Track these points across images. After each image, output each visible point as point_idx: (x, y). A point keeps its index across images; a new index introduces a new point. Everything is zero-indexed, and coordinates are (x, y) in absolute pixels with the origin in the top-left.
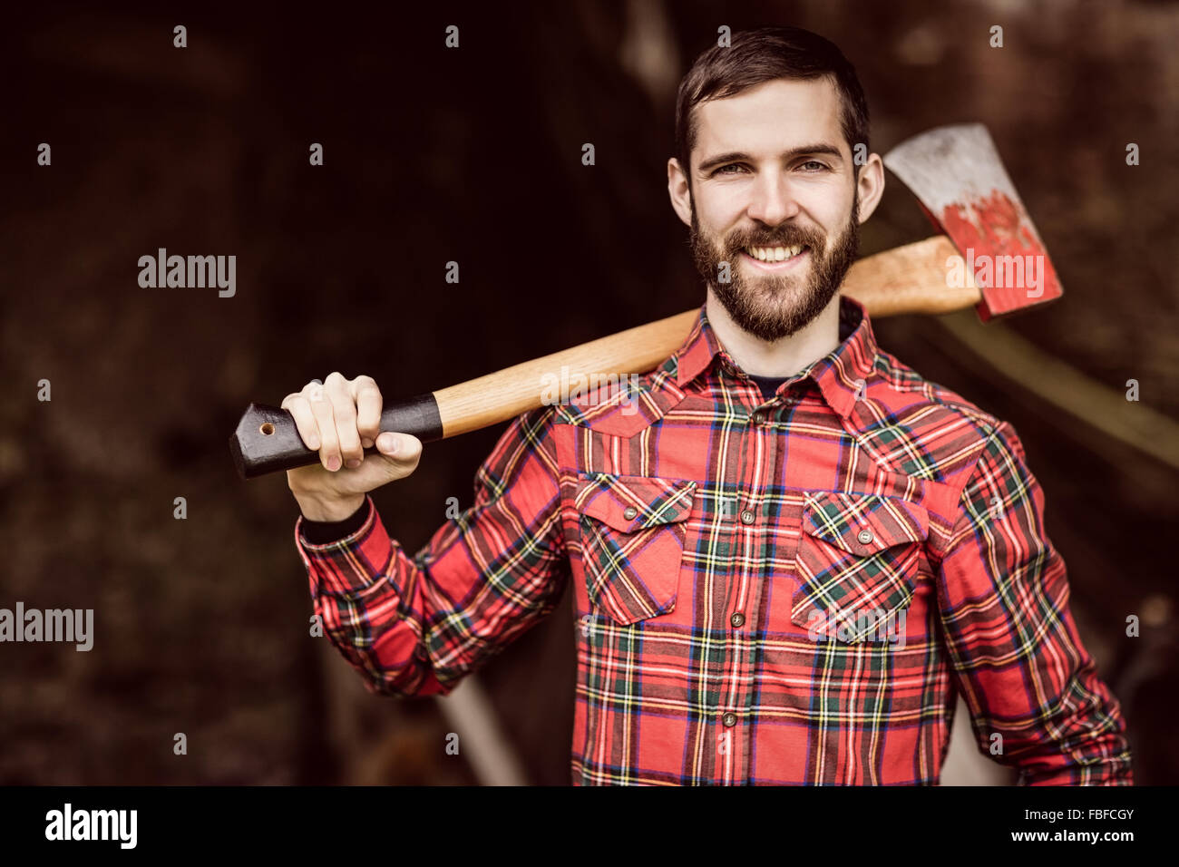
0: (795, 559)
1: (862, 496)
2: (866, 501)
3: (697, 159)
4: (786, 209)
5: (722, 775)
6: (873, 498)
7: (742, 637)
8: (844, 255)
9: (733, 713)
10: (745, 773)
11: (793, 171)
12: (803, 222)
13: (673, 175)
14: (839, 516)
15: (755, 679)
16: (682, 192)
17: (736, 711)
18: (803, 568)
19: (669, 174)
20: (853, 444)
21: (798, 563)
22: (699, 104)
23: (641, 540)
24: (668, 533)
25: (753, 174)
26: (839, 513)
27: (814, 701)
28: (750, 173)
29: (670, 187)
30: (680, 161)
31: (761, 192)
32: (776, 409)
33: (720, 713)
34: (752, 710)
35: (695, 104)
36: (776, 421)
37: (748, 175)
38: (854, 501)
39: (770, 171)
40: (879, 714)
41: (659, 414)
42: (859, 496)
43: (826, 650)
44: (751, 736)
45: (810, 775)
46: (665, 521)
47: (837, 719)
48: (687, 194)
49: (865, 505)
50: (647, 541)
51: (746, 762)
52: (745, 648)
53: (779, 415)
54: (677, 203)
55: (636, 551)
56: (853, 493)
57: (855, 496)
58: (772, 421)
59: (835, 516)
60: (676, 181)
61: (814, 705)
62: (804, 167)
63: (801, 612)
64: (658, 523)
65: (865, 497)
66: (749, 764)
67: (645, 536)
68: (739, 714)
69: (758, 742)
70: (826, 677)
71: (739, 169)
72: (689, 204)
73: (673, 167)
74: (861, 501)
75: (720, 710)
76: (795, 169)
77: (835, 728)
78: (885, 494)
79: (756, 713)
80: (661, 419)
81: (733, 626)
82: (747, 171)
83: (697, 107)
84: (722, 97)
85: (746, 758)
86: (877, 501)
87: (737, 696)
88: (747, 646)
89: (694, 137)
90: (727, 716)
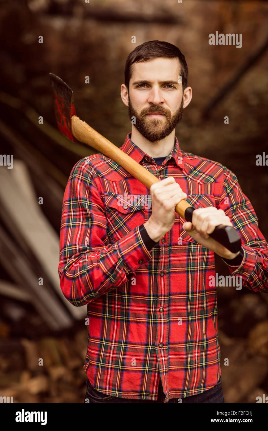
0: (180, 218)
1: (196, 195)
2: (197, 197)
3: (131, 82)
4: (161, 100)
5: (161, 292)
6: (199, 196)
7: (165, 247)
8: (177, 118)
9: (163, 272)
10: (168, 291)
11: (163, 88)
12: (165, 106)
13: (122, 90)
14: (191, 202)
15: (170, 260)
16: (125, 95)
17: (164, 271)
18: (182, 221)
19: (121, 89)
20: (188, 179)
21: (181, 219)
22: (134, 64)
23: (130, 216)
24: (139, 214)
25: (150, 88)
26: (191, 201)
27: (188, 264)
28: (149, 87)
29: (121, 94)
30: (126, 84)
31: (153, 94)
32: (163, 170)
33: (160, 272)
34: (169, 270)
35: (132, 64)
36: (164, 174)
37: (148, 88)
38: (194, 197)
39: (156, 87)
40: (204, 266)
41: (126, 175)
42: (195, 195)
43: (190, 247)
44: (169, 279)
45: (187, 289)
46: (139, 209)
47: (194, 269)
48: (127, 95)
49: (197, 198)
50: (132, 216)
51: (168, 288)
52: (166, 250)
53: (164, 172)
54: (124, 99)
55: (128, 220)
56: (192, 195)
57: (193, 196)
58: (162, 174)
59: (190, 202)
60: (123, 92)
61: (187, 265)
62: (167, 87)
63: (183, 235)
64: (137, 210)
65: (197, 196)
66: (169, 288)
67: (131, 215)
68: (165, 272)
69: (172, 281)
70: (191, 256)
71: (145, 86)
72: (128, 98)
73: (123, 87)
74: (196, 197)
75: (159, 271)
76: (164, 88)
77: (194, 272)
78: (202, 193)
79: (170, 271)
80: (127, 177)
81: (162, 243)
82: (148, 87)
83: (133, 65)
84: (141, 62)
85: (168, 286)
86: (200, 197)
87: (164, 266)
88: (167, 249)
89: (131, 74)
90: (161, 273)
